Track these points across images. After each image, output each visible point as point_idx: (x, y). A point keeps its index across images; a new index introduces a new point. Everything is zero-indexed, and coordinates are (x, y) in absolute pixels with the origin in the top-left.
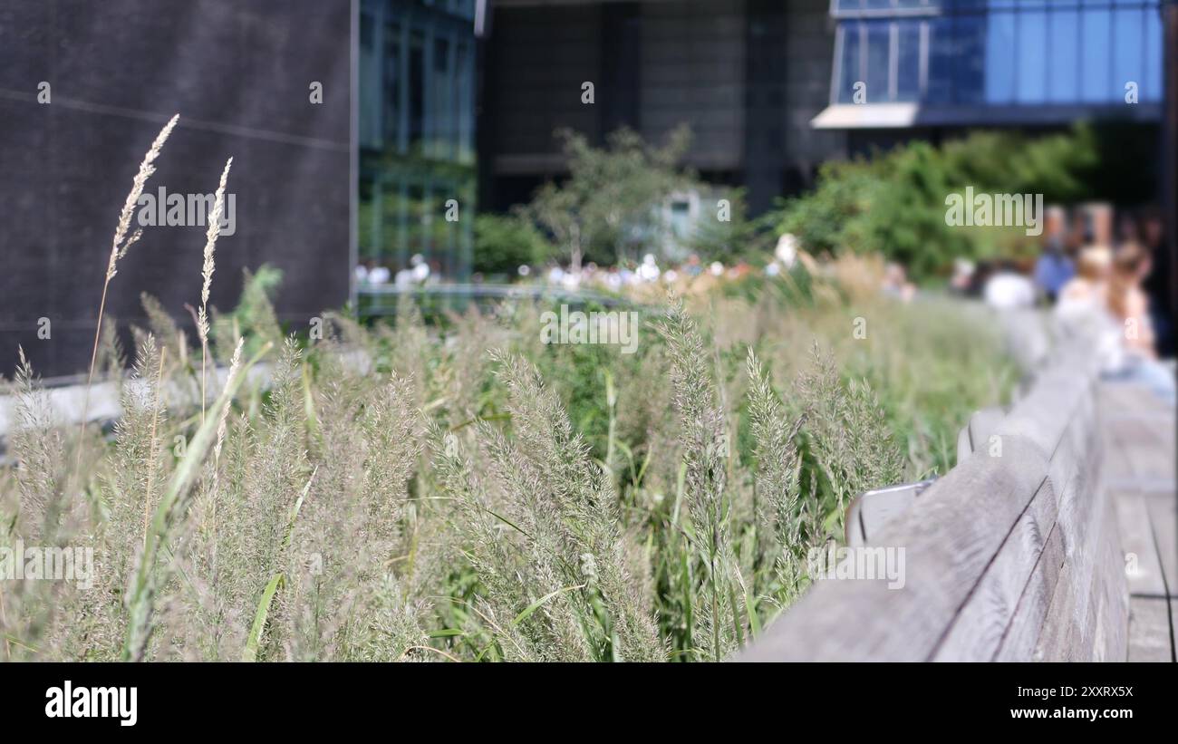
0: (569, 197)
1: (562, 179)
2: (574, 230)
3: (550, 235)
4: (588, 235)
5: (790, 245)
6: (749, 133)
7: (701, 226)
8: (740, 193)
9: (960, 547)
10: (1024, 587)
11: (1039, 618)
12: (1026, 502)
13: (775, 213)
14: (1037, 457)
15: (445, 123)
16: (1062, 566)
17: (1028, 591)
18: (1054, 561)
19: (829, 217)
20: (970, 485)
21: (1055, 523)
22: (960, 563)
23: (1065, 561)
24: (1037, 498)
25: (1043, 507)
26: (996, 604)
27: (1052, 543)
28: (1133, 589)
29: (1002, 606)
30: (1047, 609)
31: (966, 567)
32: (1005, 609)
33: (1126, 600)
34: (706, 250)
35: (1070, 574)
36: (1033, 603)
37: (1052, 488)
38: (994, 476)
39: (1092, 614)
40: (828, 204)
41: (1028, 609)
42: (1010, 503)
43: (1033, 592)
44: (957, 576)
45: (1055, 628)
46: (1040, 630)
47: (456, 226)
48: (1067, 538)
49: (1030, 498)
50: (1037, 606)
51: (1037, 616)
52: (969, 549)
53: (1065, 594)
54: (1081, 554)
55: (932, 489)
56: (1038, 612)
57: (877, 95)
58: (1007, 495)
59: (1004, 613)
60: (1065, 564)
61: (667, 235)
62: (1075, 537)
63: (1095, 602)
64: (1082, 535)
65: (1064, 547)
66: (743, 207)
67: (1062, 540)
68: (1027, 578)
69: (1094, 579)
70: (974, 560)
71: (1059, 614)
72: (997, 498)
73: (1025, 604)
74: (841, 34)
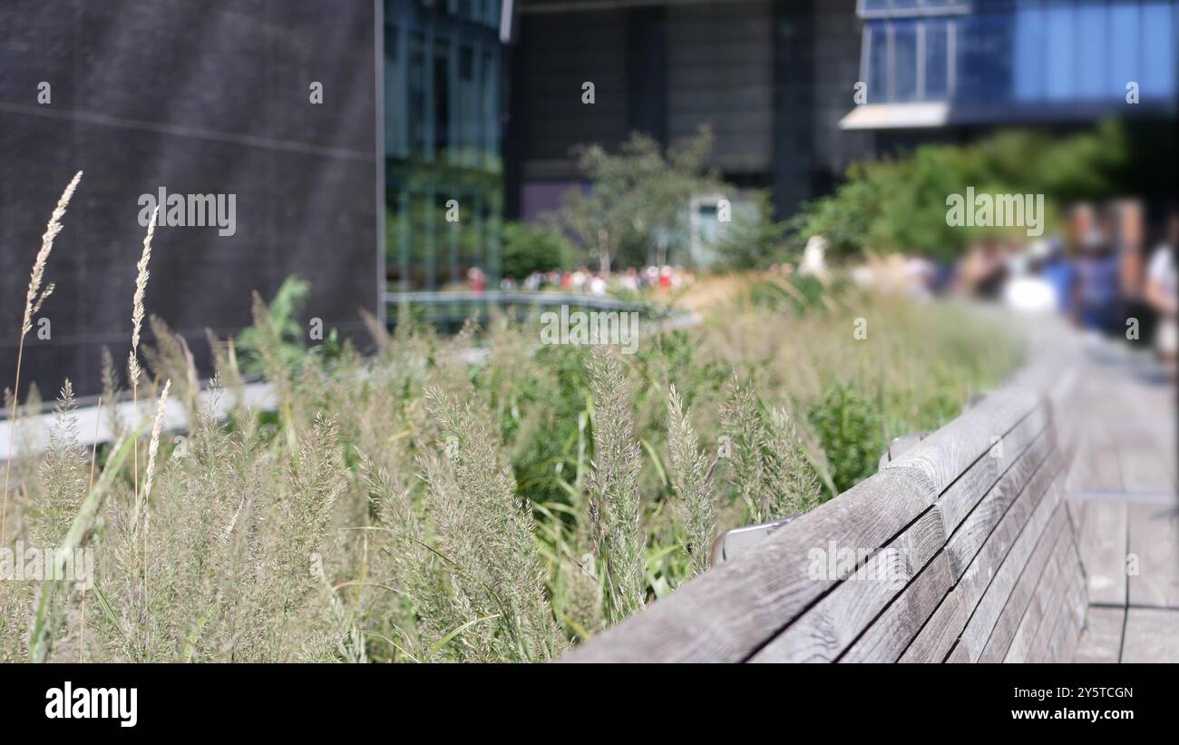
0: (594, 201)
1: (587, 181)
2: (602, 234)
3: (578, 240)
4: (616, 239)
6: (778, 134)
7: (730, 230)
8: (764, 196)
9: (771, 589)
10: (872, 617)
11: (896, 644)
12: (889, 536)
13: (802, 215)
14: (920, 489)
15: (471, 130)
16: (951, 589)
17: (881, 620)
18: (934, 587)
19: (854, 218)
20: (819, 525)
21: (941, 550)
22: (767, 605)
23: (956, 585)
24: (910, 529)
25: (918, 538)
26: (820, 638)
27: (932, 570)
28: (1093, 599)
29: (829, 639)
30: (914, 634)
31: (774, 608)
32: (833, 642)
33: (1081, 611)
34: (734, 253)
35: (963, 597)
36: (888, 631)
37: (938, 516)
38: (851, 513)
39: (1003, 632)
40: (854, 206)
41: (878, 637)
42: (861, 540)
43: (889, 621)
44: (756, 618)
45: (923, 652)
46: (898, 655)
47: (485, 233)
48: (963, 563)
49: (896, 531)
50: (895, 633)
51: (892, 644)
52: (782, 592)
53: (948, 618)
54: (990, 574)
55: (783, 529)
56: (895, 640)
57: (905, 94)
58: (860, 532)
59: (831, 645)
60: (957, 588)
61: (695, 239)
62: (981, 559)
63: (1012, 620)
64: (995, 555)
65: (956, 570)
66: (771, 210)
67: (953, 565)
68: (880, 609)
69: (1013, 597)
70: (787, 600)
71: (932, 638)
72: (845, 535)
73: (873, 633)
74: (867, 35)
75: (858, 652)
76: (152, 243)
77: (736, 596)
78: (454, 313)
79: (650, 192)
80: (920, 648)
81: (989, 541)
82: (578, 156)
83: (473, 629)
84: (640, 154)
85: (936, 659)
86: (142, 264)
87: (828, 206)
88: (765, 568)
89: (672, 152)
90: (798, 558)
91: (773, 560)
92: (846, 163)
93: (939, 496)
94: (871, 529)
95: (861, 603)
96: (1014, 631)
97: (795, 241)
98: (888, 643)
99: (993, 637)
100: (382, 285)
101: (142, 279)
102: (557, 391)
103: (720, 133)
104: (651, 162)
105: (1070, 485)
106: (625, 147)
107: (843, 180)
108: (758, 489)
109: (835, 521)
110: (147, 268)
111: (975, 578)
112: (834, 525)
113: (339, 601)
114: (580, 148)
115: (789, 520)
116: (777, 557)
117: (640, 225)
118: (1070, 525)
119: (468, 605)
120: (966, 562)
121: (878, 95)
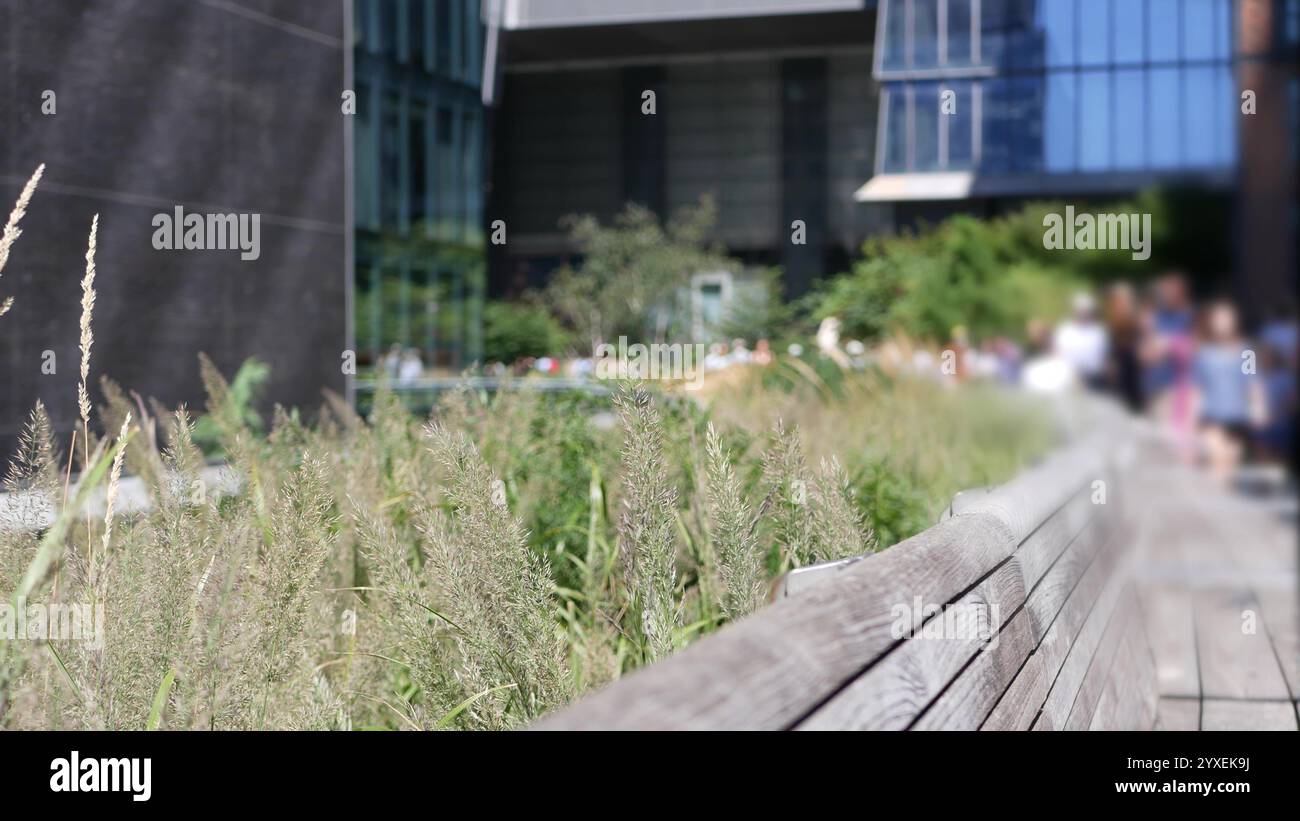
0: (587, 281)
1: (577, 260)
2: (595, 317)
3: (568, 324)
4: (609, 321)
5: (833, 330)
7: (735, 310)
8: (774, 273)
9: (857, 619)
10: (959, 668)
11: (982, 703)
12: (971, 580)
13: (815, 295)
14: (998, 535)
15: (450, 201)
16: (1032, 653)
17: (966, 673)
18: (1016, 646)
19: (872, 299)
20: (897, 560)
21: (1021, 607)
22: (853, 635)
23: (1037, 648)
24: (991, 577)
25: (1000, 588)
26: (908, 681)
27: (1014, 627)
28: (1164, 690)
29: (917, 684)
30: (1000, 695)
31: (861, 639)
32: (922, 688)
33: (1152, 701)
35: (1044, 663)
36: (974, 687)
37: (1018, 569)
38: (930, 552)
39: (1082, 709)
40: (872, 285)
41: (965, 692)
42: (944, 579)
43: (975, 675)
44: (845, 647)
45: (1009, 716)
46: (985, 716)
47: (465, 314)
48: (1043, 625)
49: (979, 576)
50: (981, 690)
51: (979, 701)
52: (870, 622)
53: (1031, 682)
54: (1068, 644)
55: (857, 565)
56: (981, 697)
57: (926, 164)
58: (943, 571)
59: (920, 692)
60: (1037, 652)
61: (697, 319)
62: (1059, 625)
63: (1090, 697)
64: (1072, 624)
65: (1036, 633)
66: (780, 289)
67: (1033, 626)
68: (966, 660)
69: (1090, 673)
70: (875, 633)
71: (1017, 702)
72: (927, 573)
73: (960, 686)
74: (885, 98)
75: (946, 705)
76: (96, 258)
77: (821, 623)
79: (649, 270)
80: (1006, 711)
81: (1066, 607)
82: (569, 229)
83: (484, 700)
84: (636, 227)
85: (1020, 725)
86: (87, 282)
87: (844, 285)
88: (846, 596)
89: (672, 225)
90: (881, 590)
91: (854, 590)
92: (861, 239)
93: (1018, 546)
94: (954, 569)
95: (947, 650)
96: (1092, 710)
97: (807, 322)
98: (975, 701)
99: (1074, 713)
101: (88, 299)
102: (559, 464)
103: (725, 205)
104: (648, 236)
105: (1136, 563)
106: (620, 218)
107: (861, 257)
108: (807, 547)
109: (914, 558)
110: (93, 287)
111: (1055, 644)
112: (914, 562)
113: (323, 679)
114: (571, 218)
115: (860, 558)
116: (858, 587)
117: (636, 306)
118: (1137, 606)
119: (478, 674)
120: (1045, 624)
121: (897, 164)
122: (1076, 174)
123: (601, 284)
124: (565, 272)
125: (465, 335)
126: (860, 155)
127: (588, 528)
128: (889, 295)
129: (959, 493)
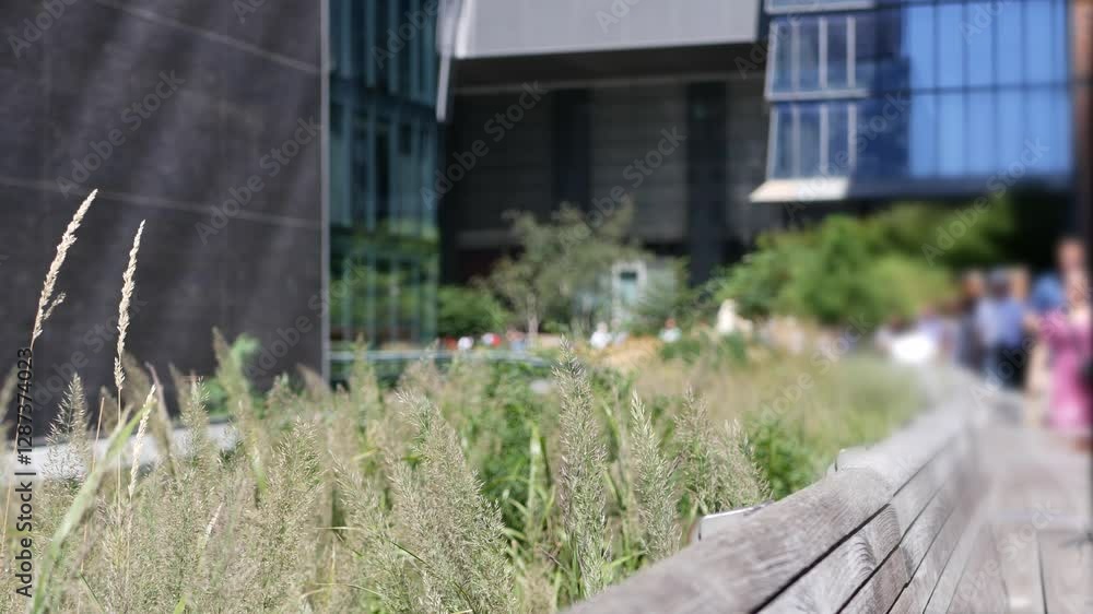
0: (525, 269)
1: (516, 252)
2: (531, 299)
3: (508, 304)
4: (543, 304)
6: (693, 208)
7: (649, 293)
8: (681, 263)
9: (762, 557)
13: (717, 280)
14: (878, 485)
15: (409, 202)
16: (907, 584)
18: (893, 579)
19: (763, 284)
20: (793, 507)
21: (897, 546)
22: (759, 571)
23: (910, 581)
24: (872, 522)
25: (880, 530)
26: (804, 610)
27: (891, 564)
29: (812, 613)
31: (766, 574)
34: (653, 316)
35: (915, 594)
37: (894, 515)
38: (821, 500)
40: (764, 272)
42: (833, 524)
43: (859, 604)
44: (752, 582)
47: (422, 297)
49: (862, 520)
52: (772, 561)
53: (905, 610)
54: (936, 576)
55: (759, 511)
57: (809, 171)
58: (832, 517)
60: (911, 584)
61: (617, 302)
62: (928, 561)
64: (938, 561)
65: (909, 568)
66: (687, 276)
67: (907, 562)
68: (852, 591)
69: (954, 602)
70: (776, 569)
72: (819, 518)
74: (775, 116)
76: (137, 255)
77: (732, 560)
78: (394, 368)
79: (576, 260)
81: (933, 547)
82: (512, 222)
84: (572, 223)
86: (128, 274)
87: (740, 273)
88: (752, 538)
90: (781, 534)
91: (759, 533)
92: (756, 233)
93: (894, 495)
94: (841, 514)
95: (837, 583)
97: (708, 303)
100: (326, 344)
101: (128, 289)
102: (504, 423)
103: (642, 207)
106: (555, 216)
107: (753, 248)
108: (714, 495)
109: (808, 506)
110: (133, 279)
111: (925, 577)
112: (808, 509)
113: (308, 605)
114: (512, 215)
115: (760, 505)
116: (762, 531)
117: (566, 289)
119: (439, 601)
120: (916, 561)
121: (784, 171)
122: (936, 180)
123: (537, 272)
124: (506, 262)
125: (422, 314)
126: (754, 162)
127: (528, 478)
128: (777, 281)
129: (843, 450)
